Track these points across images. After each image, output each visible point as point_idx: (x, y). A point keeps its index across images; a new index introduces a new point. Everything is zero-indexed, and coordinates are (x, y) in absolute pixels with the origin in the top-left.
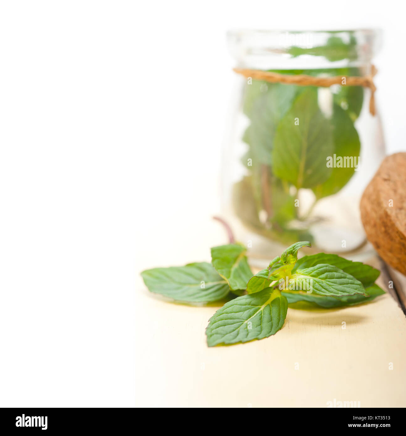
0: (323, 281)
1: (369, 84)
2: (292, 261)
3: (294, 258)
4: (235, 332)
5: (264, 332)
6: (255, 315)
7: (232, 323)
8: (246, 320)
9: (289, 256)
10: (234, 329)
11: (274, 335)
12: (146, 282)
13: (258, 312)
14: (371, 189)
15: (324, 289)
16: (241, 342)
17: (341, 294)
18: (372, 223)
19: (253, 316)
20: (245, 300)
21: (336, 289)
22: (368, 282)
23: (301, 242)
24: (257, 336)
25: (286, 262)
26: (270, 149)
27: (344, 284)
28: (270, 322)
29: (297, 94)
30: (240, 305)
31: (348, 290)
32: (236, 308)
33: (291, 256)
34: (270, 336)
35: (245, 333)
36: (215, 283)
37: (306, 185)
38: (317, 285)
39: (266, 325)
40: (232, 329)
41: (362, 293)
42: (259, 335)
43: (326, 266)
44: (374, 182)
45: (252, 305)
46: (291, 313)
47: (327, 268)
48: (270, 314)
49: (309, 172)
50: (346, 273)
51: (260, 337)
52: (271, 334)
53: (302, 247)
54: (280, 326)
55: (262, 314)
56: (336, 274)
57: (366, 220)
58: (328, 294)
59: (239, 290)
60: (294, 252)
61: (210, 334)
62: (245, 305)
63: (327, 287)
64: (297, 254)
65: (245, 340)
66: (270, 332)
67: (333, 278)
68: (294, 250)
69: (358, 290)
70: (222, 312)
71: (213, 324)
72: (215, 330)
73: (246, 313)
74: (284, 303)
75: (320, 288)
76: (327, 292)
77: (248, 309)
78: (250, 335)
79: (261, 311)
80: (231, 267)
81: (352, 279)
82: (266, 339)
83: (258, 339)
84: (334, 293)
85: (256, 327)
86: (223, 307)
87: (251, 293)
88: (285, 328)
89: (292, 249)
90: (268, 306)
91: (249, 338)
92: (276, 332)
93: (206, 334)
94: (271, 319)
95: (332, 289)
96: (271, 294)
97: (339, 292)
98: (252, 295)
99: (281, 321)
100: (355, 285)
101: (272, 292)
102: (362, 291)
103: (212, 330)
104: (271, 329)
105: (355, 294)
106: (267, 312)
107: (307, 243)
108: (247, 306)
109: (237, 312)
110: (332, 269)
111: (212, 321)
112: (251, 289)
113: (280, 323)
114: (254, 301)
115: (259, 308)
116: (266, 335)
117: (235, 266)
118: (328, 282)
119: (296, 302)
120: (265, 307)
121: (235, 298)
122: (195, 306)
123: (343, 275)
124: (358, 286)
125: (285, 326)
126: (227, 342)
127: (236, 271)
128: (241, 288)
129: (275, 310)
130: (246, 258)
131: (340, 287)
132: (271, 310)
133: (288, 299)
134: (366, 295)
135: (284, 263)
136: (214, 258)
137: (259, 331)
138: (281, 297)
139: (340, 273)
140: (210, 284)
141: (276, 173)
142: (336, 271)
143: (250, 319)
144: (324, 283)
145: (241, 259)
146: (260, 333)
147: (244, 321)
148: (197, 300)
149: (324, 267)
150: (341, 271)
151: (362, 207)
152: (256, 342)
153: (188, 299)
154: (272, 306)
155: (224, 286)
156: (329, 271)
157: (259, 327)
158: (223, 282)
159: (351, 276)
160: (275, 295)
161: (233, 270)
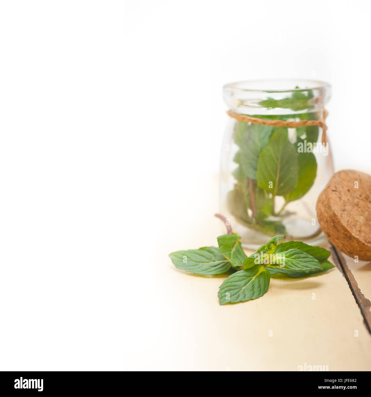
0: (294, 260)
1: (322, 125)
2: (273, 247)
3: (274, 245)
4: (237, 295)
5: (256, 295)
6: (249, 283)
7: (234, 288)
8: (244, 286)
9: (271, 245)
10: (236, 293)
11: (262, 296)
12: (173, 260)
13: (251, 281)
14: (324, 197)
15: (294, 265)
16: (241, 302)
17: (305, 269)
18: (325, 220)
19: (248, 284)
20: (242, 273)
21: (302, 266)
22: (322, 260)
23: (279, 235)
24: (251, 297)
25: (269, 248)
26: (255, 169)
27: (307, 262)
28: (260, 288)
29: (273, 131)
30: (240, 277)
31: (310, 266)
32: (237, 279)
33: (272, 245)
34: (259, 297)
35: (243, 295)
36: (221, 262)
37: (280, 193)
38: (290, 263)
39: (256, 290)
40: (235, 293)
41: (319, 268)
42: (252, 297)
43: (295, 250)
44: (325, 191)
45: (247, 277)
46: (272, 281)
47: (296, 251)
48: (259, 282)
49: (282, 184)
50: (308, 255)
51: (253, 298)
52: (260, 296)
53: (280, 239)
54: (265, 290)
55: (253, 282)
56: (302, 255)
57: (320, 218)
58: (297, 269)
59: (238, 267)
60: (274, 242)
61: (221, 296)
62: (242, 277)
63: (296, 264)
64: (277, 243)
65: (244, 300)
66: (260, 294)
67: (300, 258)
68: (274, 241)
69: (316, 266)
70: (227, 282)
71: (222, 290)
72: (223, 294)
73: (243, 282)
74: (268, 275)
75: (292, 265)
76: (296, 268)
77: (245, 279)
78: (247, 297)
79: (253, 281)
80: (231, 250)
81: (312, 259)
82: (257, 299)
83: (252, 299)
84: (301, 268)
85: (250, 291)
86: (228, 278)
87: (245, 268)
88: (269, 291)
89: (273, 240)
90: (257, 277)
91: (246, 299)
92: (263, 294)
93: (218, 297)
94: (260, 286)
95: (299, 266)
96: (259, 269)
97: (304, 268)
98: (247, 270)
99: (266, 287)
100: (314, 262)
101: (260, 268)
102: (319, 267)
103: (222, 293)
104: (260, 293)
105: (314, 269)
106: (257, 281)
107: (283, 236)
108: (243, 277)
109: (237, 282)
110: (299, 252)
111: (221, 288)
112: (246, 266)
113: (266, 288)
114: (248, 274)
115: (252, 279)
116: (257, 296)
117: (234, 250)
118: (296, 261)
119: (275, 274)
120: (255, 278)
121: (235, 272)
122: (208, 277)
123: (306, 256)
124: (317, 263)
125: (269, 290)
126: (232, 302)
127: (234, 253)
128: (239, 265)
129: (262, 280)
130: (240, 244)
131: (305, 264)
132: (259, 280)
133: (270, 272)
134: (322, 269)
135: (268, 250)
136: (220, 245)
137: (252, 294)
138: (266, 271)
139: (305, 254)
140: (217, 262)
141: (259, 185)
142: (302, 253)
143: (246, 286)
144: (294, 261)
145: (237, 244)
146: (253, 296)
147: (242, 288)
148: (209, 273)
149: (293, 251)
150: (305, 253)
151: (318, 208)
152: (251, 301)
153: (203, 273)
154: (260, 277)
155: (227, 263)
156: (298, 253)
157: (252, 292)
158: (226, 261)
159: (311, 257)
160: (262, 269)
161: (232, 252)
